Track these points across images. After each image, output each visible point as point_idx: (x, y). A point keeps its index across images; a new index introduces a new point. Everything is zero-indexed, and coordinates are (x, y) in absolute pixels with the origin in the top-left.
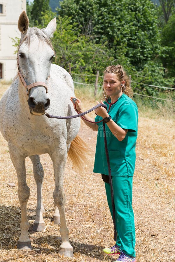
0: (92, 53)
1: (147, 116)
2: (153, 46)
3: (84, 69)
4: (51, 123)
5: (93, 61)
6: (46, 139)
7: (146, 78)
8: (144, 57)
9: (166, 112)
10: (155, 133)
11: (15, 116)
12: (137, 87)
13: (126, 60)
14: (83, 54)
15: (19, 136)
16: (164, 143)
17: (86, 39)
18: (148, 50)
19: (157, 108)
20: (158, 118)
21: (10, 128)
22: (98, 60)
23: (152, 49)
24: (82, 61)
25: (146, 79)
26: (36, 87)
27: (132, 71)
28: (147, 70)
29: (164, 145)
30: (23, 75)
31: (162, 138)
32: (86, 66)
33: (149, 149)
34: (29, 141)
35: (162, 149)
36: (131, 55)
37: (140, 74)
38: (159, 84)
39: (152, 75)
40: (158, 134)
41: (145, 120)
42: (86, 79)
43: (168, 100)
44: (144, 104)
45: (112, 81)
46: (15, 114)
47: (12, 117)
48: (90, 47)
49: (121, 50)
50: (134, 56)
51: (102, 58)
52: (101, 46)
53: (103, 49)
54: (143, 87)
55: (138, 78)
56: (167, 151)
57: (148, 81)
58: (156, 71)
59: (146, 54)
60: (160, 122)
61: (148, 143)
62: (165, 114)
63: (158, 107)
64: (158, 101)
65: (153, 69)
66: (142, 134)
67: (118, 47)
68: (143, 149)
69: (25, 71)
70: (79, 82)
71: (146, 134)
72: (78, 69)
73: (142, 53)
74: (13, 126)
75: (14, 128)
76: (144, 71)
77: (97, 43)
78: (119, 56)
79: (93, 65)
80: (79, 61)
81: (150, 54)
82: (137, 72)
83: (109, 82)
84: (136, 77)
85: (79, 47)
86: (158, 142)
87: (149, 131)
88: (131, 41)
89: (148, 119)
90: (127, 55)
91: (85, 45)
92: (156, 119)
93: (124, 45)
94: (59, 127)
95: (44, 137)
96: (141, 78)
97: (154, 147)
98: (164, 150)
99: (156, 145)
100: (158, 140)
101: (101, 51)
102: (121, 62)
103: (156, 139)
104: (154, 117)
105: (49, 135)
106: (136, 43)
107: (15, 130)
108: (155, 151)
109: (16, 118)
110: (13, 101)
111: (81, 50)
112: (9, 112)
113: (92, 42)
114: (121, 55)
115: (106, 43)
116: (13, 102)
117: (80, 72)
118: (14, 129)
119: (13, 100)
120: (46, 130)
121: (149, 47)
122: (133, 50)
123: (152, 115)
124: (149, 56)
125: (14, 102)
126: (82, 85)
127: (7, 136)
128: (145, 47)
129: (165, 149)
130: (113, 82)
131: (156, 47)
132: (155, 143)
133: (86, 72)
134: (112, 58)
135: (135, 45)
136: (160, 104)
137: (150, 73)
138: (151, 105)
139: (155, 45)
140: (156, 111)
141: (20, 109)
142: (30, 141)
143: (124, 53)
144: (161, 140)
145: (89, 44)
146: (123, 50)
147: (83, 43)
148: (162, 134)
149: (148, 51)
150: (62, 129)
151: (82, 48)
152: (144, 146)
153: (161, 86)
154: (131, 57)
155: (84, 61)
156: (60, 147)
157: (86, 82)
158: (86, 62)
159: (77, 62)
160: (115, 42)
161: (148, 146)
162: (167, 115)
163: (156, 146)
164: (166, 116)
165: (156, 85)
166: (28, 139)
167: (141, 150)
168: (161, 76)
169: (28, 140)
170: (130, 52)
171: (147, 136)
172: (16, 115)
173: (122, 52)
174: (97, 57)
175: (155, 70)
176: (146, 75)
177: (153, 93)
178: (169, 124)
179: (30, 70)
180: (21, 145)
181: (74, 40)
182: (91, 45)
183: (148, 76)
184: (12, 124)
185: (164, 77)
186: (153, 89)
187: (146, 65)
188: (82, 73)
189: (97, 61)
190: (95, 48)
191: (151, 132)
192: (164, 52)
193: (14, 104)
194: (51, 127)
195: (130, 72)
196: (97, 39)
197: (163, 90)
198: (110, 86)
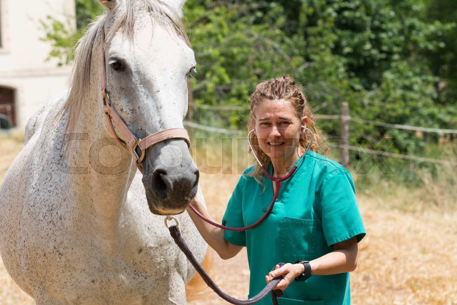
0: (246, 49)
1: (393, 208)
2: (403, 22)
3: (227, 91)
4: (152, 238)
5: (249, 71)
6: (140, 280)
7: (388, 106)
8: (381, 52)
9: (442, 194)
10: (414, 251)
11: (59, 224)
12: (367, 133)
13: (333, 62)
14: (222, 54)
15: (69, 274)
16: (440, 274)
17: (229, 16)
18: (390, 34)
19: (419, 183)
20: (423, 210)
21: (45, 255)
22: (262, 67)
23: (401, 32)
24: (222, 71)
25: (388, 110)
26: (166, 142)
27: (350, 92)
28: (392, 85)
29: (439, 279)
30: (123, 115)
31: (433, 261)
32: (231, 85)
33: (400, 292)
34: (94, 287)
35: (432, 290)
36: (347, 50)
37: (372, 98)
38: (426, 122)
39: (404, 98)
40: (424, 251)
41: (389, 218)
42: (234, 119)
43: (446, 163)
44: (386, 176)
45: (283, 120)
46: (61, 218)
47: (51, 226)
48: (238, 35)
49: (319, 39)
50: (356, 53)
51: (273, 62)
52: (267, 29)
53: (272, 38)
54: (382, 131)
55: (368, 108)
56: (446, 296)
57: (393, 114)
58: (416, 87)
59: (385, 44)
60: (427, 221)
61: (397, 277)
62: (439, 198)
63: (421, 181)
64: (422, 165)
65: (407, 82)
66: (380, 253)
67: (312, 30)
68: (383, 293)
69: (130, 104)
70: (216, 127)
71: (392, 254)
72: (211, 94)
73: (377, 43)
74: (55, 248)
75: (58, 254)
76: (382, 90)
77: (258, 22)
78: (317, 54)
79: (249, 80)
80: (213, 73)
81: (398, 45)
82: (364, 92)
83: (274, 123)
84: (363, 106)
85: (210, 35)
86: (423, 272)
87: (400, 245)
88: (347, 14)
89: (396, 214)
90: (337, 50)
91: (226, 30)
92: (417, 214)
93: (328, 25)
94: (169, 248)
95: (134, 276)
96: (376, 109)
97: (412, 287)
98: (438, 292)
99: (416, 280)
100: (422, 269)
101: (269, 42)
102: (323, 68)
103: (417, 264)
104: (411, 208)
105: (146, 270)
106: (360, 18)
107: (58, 260)
108: (417, 296)
109: (62, 228)
110: (51, 186)
111: (217, 43)
112: (41, 214)
113: (245, 23)
114: (323, 50)
115: (281, 20)
116: (52, 189)
117: (218, 101)
118: (57, 256)
119: (50, 183)
120: (138, 257)
121: (395, 26)
122: (352, 37)
123: (406, 203)
124: (396, 49)
125: (56, 188)
126: (223, 134)
127: (34, 275)
128: (384, 26)
129: (441, 290)
130: (283, 123)
131: (412, 27)
132: (416, 276)
133: (234, 100)
134: (298, 60)
135: (357, 22)
136: (425, 175)
137: (399, 93)
138: (402, 178)
139: (408, 21)
140: (418, 192)
141: (74, 204)
142: (97, 285)
143: (327, 45)
144: (431, 266)
145: (237, 28)
146: (325, 39)
147: (220, 26)
148: (433, 252)
149: (390, 38)
150: (174, 254)
151: (220, 37)
152: (388, 285)
153: (431, 126)
154: (348, 55)
155: (227, 72)
156: (170, 299)
157: (234, 127)
158: (232, 74)
159: (208, 75)
160: (303, 19)
161: (396, 285)
162: (446, 202)
163: (419, 284)
164: (443, 204)
165: (418, 124)
166: (93, 281)
167: (379, 297)
168: (429, 101)
169: (92, 283)
170: (344, 43)
171: (395, 259)
172: (63, 220)
173: (323, 43)
174: (258, 59)
175: (412, 84)
176: (390, 99)
177: (408, 145)
178: (450, 226)
179: (143, 101)
180: (74, 297)
181: (197, 18)
182: (242, 31)
183: (394, 101)
184: (51, 245)
185: (437, 101)
186: (411, 134)
187: (388, 75)
188: (222, 102)
189: (258, 71)
190: (250, 36)
191: (404, 247)
192: (431, 38)
193: (57, 194)
194: (151, 248)
195: (347, 95)
196: (259, 14)
197: (435, 138)
198: (279, 134)
